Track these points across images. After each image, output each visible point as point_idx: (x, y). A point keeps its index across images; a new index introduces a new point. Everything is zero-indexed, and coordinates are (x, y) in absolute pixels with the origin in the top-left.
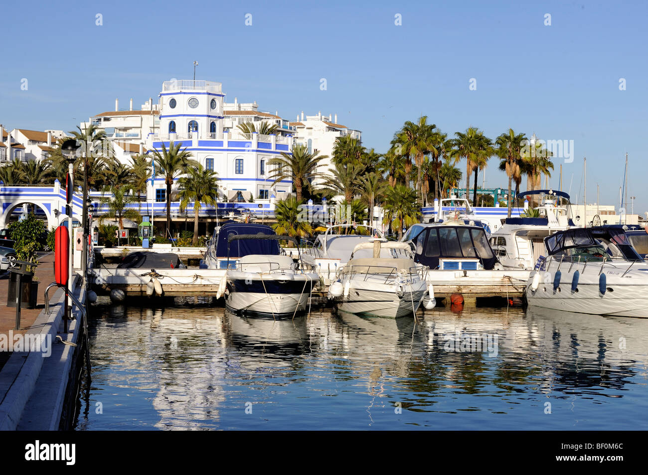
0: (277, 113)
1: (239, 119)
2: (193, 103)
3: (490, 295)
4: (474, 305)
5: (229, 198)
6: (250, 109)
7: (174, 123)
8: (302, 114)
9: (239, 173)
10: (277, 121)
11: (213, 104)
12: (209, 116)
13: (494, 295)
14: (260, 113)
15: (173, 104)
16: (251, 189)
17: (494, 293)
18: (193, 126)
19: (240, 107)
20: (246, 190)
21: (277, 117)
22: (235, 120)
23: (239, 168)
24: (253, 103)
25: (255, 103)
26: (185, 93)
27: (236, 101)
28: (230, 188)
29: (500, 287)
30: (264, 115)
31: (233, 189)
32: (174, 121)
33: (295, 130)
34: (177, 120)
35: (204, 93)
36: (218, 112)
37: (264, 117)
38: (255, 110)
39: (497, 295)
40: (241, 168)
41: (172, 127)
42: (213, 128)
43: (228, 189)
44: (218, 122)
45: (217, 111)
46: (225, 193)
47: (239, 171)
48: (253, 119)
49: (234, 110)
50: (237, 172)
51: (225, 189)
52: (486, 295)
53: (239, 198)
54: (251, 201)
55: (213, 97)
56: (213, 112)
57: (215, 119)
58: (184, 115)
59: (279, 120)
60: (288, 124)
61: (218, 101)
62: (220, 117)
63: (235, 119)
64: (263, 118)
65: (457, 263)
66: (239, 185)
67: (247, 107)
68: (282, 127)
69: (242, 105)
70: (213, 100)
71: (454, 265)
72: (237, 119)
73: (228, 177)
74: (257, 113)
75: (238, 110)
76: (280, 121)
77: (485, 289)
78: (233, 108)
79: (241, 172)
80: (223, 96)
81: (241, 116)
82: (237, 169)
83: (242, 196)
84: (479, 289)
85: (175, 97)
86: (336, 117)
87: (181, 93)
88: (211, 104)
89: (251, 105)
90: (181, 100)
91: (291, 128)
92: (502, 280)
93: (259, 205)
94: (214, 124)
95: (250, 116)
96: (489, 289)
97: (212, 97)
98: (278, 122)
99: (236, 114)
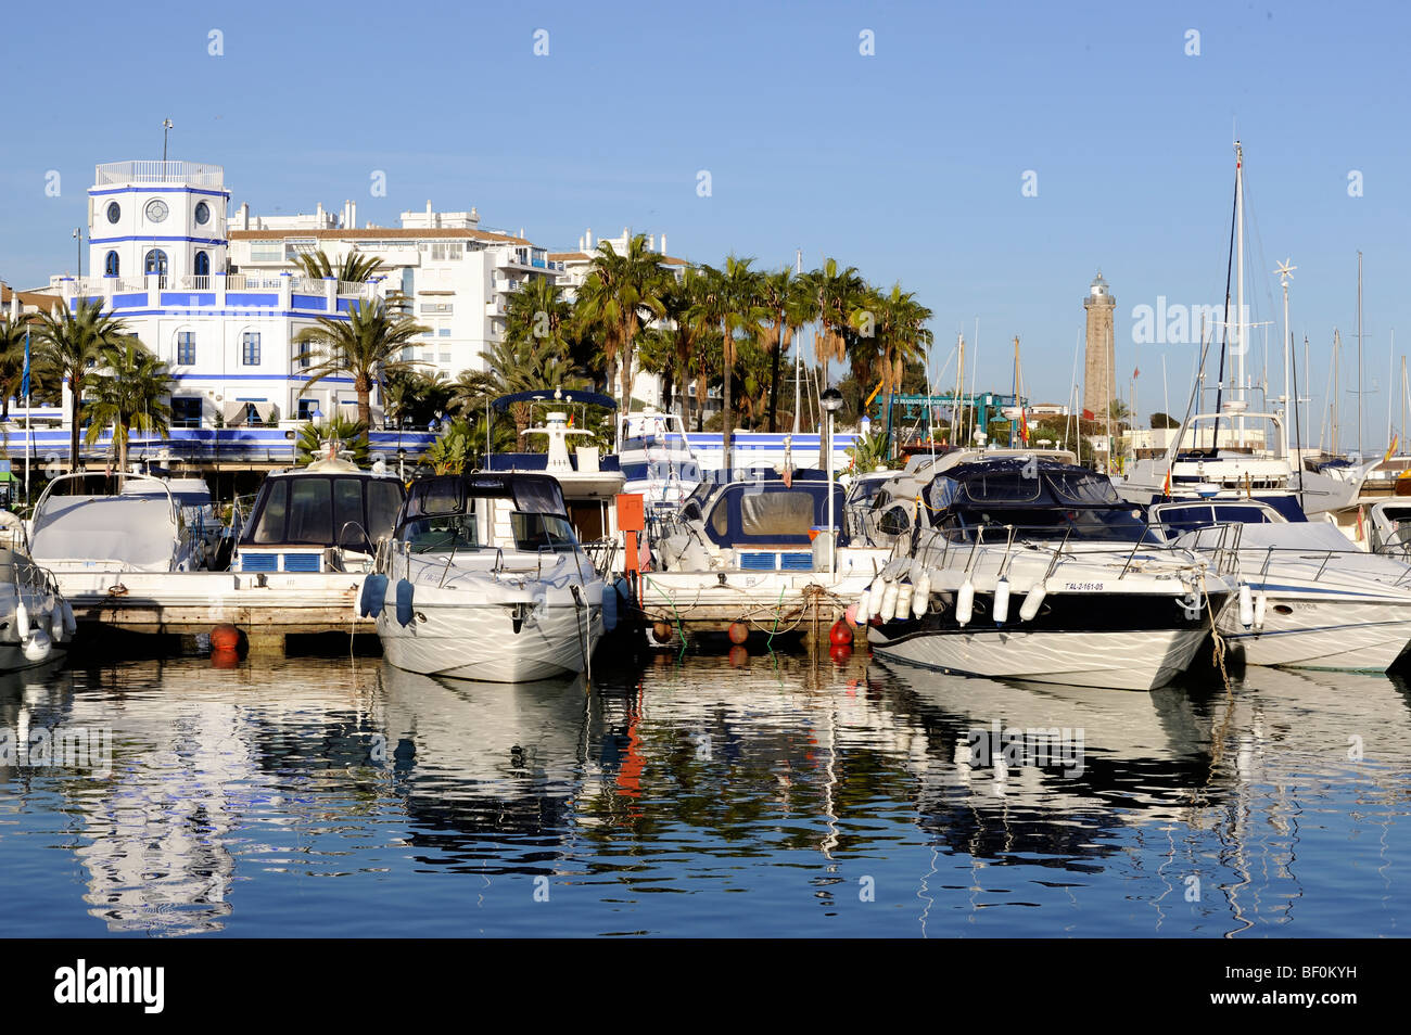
0: (522, 232)
1: (435, 247)
2: (156, 211)
3: (318, 629)
4: (278, 653)
5: (227, 419)
6: (460, 225)
7: (117, 255)
8: (588, 235)
9: (252, 363)
10: (521, 250)
11: (201, 213)
12: (192, 240)
13: (327, 628)
14: (484, 234)
15: (114, 213)
16: (277, 396)
17: (326, 624)
18: (155, 263)
19: (439, 221)
20: (265, 400)
21: (519, 241)
22: (426, 250)
23: (252, 353)
24: (469, 211)
25: (474, 212)
26: (137, 190)
27: (429, 207)
28: (230, 397)
29: (344, 610)
30: (489, 236)
31: (238, 399)
32: (116, 250)
33: (561, 269)
34: (123, 250)
35: (179, 190)
36: (214, 230)
37: (490, 242)
38: (474, 227)
39: (335, 628)
40: (256, 354)
41: (113, 265)
42: (201, 264)
43: (227, 399)
44: (214, 251)
45: (212, 228)
46: (220, 406)
47: (252, 359)
48: (465, 245)
49: (426, 227)
50: (248, 361)
51: (219, 399)
52: (309, 627)
53: (252, 417)
54: (273, 423)
55: (201, 197)
56: (201, 231)
57: (206, 245)
58: (136, 238)
59: (523, 247)
60: (545, 257)
61: (215, 206)
62: (217, 242)
63: (426, 246)
64: (487, 245)
65: (273, 557)
66: (251, 390)
67: (455, 220)
68: (530, 263)
69: (443, 216)
70: (201, 206)
71: (268, 561)
72: (430, 246)
73: (227, 373)
74: (473, 232)
75: (434, 227)
76: (525, 250)
77: (305, 615)
78: (424, 222)
79: (256, 361)
80: (227, 196)
81: (437, 239)
82: (248, 353)
83: (256, 414)
84: (291, 617)
85: (117, 198)
86: (663, 239)
87: (128, 189)
88: (197, 213)
89: (464, 215)
90: (130, 204)
91: (551, 266)
92: (346, 594)
93: (287, 433)
94: (206, 258)
95: (458, 239)
96: (312, 615)
97: (198, 198)
98: (522, 253)
99: (429, 237)
